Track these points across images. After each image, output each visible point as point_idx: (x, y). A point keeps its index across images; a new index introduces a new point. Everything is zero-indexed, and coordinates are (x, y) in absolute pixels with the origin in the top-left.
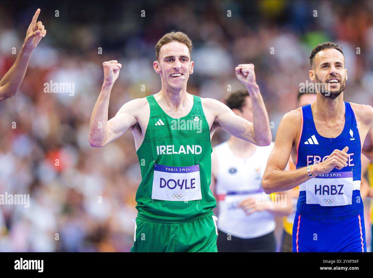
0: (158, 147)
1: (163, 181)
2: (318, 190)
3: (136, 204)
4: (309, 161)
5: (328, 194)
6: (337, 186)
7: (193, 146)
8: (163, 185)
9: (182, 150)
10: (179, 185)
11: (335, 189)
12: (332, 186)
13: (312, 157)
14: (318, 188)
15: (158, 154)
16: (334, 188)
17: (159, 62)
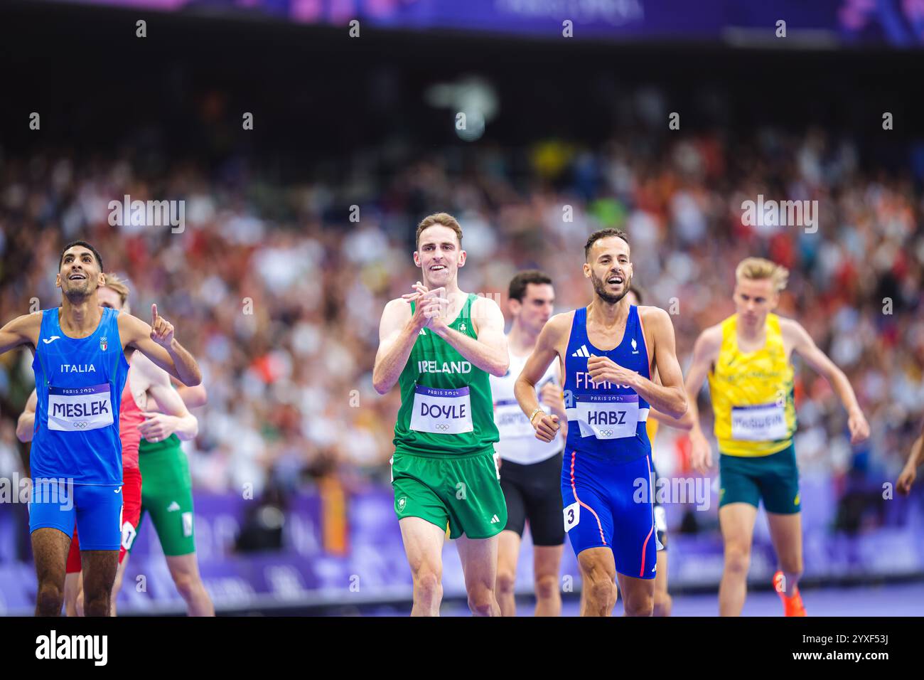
0: (419, 363)
1: (425, 407)
2: (593, 418)
3: (393, 437)
4: (579, 379)
5: (606, 423)
6: (617, 413)
7: (459, 363)
8: (425, 412)
9: (446, 368)
10: (444, 412)
11: (614, 417)
12: (610, 413)
13: (583, 373)
14: (592, 415)
15: (420, 372)
16: (613, 415)
17: (419, 252)
